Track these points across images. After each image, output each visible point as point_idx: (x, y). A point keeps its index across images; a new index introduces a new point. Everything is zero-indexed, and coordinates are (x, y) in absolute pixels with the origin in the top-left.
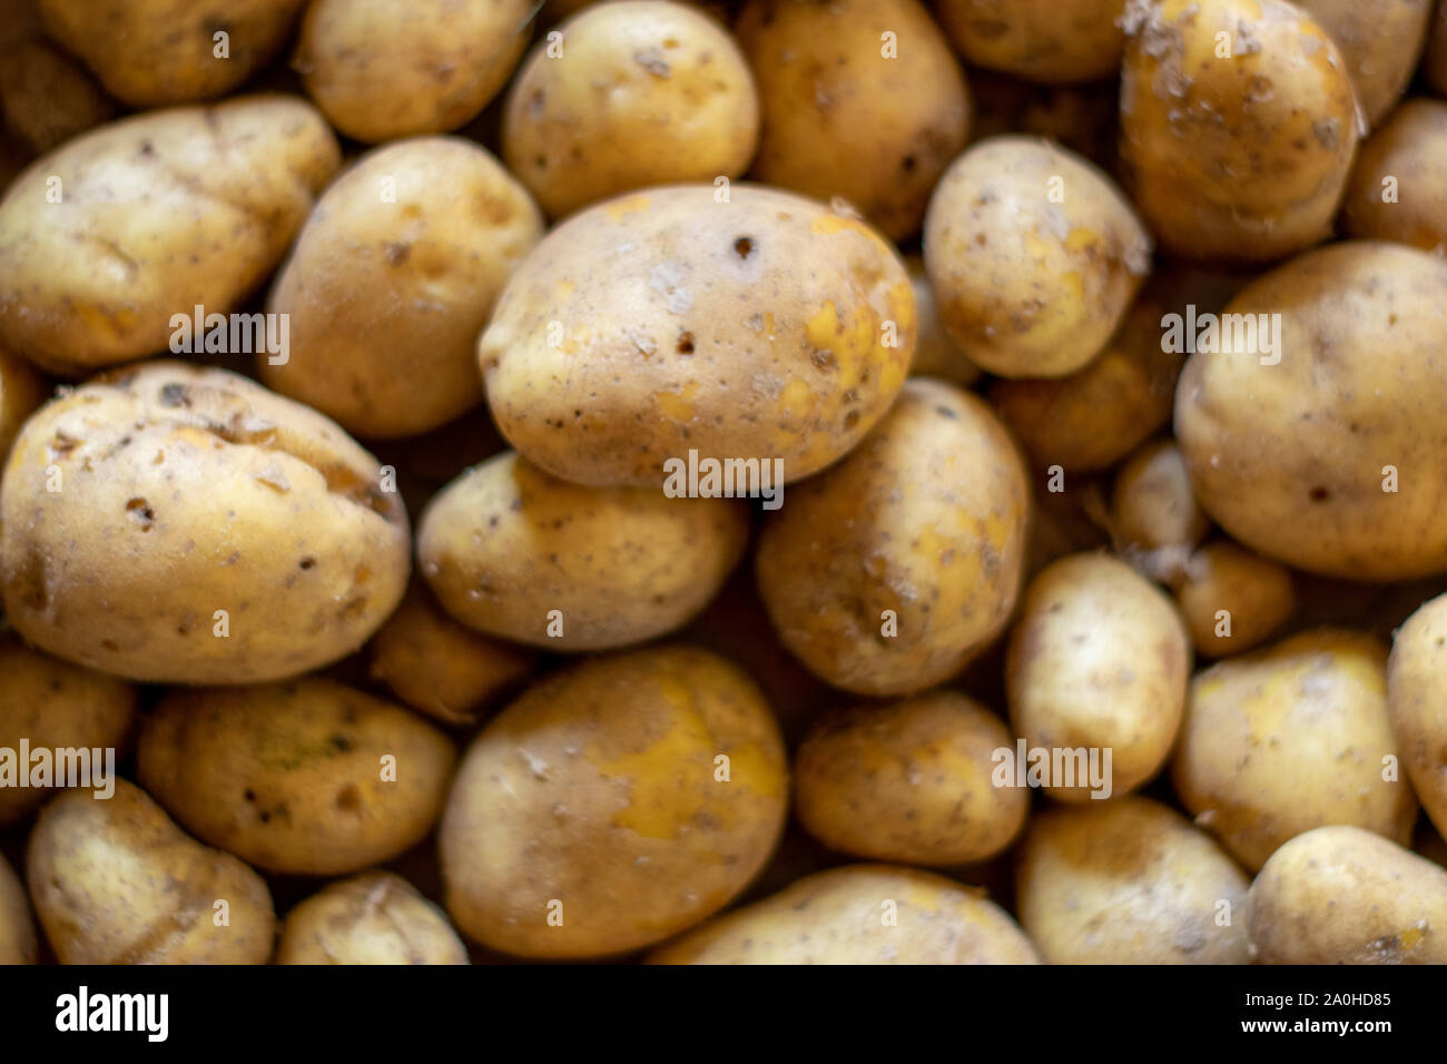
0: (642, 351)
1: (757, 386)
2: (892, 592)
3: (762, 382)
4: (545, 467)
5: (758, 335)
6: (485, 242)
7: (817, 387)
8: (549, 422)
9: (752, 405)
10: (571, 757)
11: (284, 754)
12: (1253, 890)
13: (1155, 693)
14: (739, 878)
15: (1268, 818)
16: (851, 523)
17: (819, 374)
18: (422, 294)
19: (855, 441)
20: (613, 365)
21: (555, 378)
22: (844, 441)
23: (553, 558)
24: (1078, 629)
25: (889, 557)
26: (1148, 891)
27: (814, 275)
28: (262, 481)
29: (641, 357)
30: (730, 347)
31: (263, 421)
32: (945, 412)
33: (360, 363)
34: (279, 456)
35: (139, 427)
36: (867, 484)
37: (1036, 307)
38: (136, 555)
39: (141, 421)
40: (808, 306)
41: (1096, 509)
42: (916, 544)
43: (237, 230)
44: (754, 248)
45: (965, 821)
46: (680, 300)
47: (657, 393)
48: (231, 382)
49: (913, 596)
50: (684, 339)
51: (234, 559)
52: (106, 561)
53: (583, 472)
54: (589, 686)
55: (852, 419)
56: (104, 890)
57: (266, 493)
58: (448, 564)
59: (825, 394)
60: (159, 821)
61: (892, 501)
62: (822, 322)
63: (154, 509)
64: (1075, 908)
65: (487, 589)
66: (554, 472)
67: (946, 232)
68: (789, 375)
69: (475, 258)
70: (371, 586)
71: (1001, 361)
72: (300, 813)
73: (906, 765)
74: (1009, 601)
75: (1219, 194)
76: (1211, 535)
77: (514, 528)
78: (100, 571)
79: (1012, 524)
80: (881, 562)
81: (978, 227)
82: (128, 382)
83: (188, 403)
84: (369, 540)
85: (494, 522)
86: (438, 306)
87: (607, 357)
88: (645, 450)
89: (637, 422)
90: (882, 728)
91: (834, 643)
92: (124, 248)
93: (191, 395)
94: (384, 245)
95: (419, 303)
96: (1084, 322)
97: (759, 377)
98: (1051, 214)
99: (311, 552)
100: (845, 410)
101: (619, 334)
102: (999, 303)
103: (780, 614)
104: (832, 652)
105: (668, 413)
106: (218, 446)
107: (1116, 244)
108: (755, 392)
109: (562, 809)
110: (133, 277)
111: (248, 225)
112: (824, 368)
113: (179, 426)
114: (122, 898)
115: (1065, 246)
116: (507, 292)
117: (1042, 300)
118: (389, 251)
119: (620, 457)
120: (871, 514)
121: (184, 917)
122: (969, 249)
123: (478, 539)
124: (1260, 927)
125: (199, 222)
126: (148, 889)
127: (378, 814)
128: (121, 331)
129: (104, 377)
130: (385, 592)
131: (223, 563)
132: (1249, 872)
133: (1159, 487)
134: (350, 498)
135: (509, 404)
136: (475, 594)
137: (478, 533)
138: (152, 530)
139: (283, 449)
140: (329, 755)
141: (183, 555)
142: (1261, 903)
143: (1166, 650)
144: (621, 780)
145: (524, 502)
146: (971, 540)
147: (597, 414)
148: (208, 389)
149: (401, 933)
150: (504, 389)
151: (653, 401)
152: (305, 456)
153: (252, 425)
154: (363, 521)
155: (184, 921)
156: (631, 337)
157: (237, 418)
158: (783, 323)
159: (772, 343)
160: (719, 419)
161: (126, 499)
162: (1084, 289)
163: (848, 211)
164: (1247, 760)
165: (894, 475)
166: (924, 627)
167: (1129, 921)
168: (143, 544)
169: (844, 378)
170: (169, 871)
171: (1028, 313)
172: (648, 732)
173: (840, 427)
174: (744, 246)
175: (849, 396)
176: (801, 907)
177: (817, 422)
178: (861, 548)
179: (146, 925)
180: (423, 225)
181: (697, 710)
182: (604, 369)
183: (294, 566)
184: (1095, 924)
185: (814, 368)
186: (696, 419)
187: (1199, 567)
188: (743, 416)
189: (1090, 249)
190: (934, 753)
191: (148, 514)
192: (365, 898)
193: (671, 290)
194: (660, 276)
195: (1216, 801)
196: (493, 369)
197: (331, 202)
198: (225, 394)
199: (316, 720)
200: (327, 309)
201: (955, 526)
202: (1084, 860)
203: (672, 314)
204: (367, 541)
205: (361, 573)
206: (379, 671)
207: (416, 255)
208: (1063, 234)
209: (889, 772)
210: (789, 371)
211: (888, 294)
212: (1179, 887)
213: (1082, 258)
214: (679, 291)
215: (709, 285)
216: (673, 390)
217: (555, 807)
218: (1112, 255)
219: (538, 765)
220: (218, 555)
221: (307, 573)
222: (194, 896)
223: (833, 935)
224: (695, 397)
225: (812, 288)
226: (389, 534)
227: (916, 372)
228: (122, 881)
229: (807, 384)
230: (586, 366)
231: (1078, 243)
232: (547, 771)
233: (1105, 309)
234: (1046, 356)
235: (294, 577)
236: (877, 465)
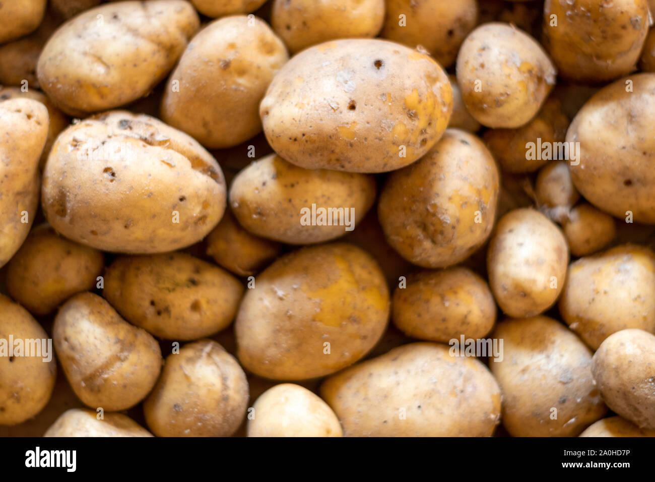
0: (333, 108)
1: (383, 125)
2: (439, 219)
3: (385, 123)
4: (288, 159)
5: (384, 102)
6: (264, 61)
7: (409, 127)
8: (290, 139)
9: (380, 133)
10: (295, 290)
11: (168, 285)
12: (595, 357)
13: (553, 269)
14: (367, 346)
15: (602, 325)
16: (422, 189)
17: (410, 121)
18: (235, 83)
19: (425, 153)
20: (319, 114)
21: (293, 119)
22: (420, 152)
23: (290, 201)
24: (520, 240)
25: (439, 204)
26: (548, 357)
27: (409, 77)
28: (163, 161)
29: (332, 110)
30: (372, 107)
31: (164, 136)
32: (464, 142)
33: (207, 113)
34: (171, 151)
35: (110, 137)
36: (429, 172)
37: (506, 95)
38: (107, 192)
39: (110, 135)
40: (406, 91)
41: (529, 190)
42: (450, 199)
43: (154, 54)
44: (383, 65)
45: (468, 324)
46: (349, 86)
47: (338, 127)
48: (150, 120)
49: (448, 222)
50: (351, 103)
51: (150, 195)
52: (94, 195)
53: (305, 162)
54: (304, 259)
55: (424, 142)
56: (87, 342)
57: (165, 167)
58: (243, 203)
59: (412, 130)
60: (112, 313)
61: (440, 179)
62: (412, 98)
63: (115, 172)
64: (516, 364)
65: (260, 214)
66: (291, 161)
67: (467, 62)
68: (397, 121)
69: (259, 68)
70: (209, 211)
71: (489, 120)
72: (175, 311)
73: (443, 297)
74: (490, 227)
75: (588, 49)
76: (580, 201)
77: (273, 186)
78: (91, 199)
79: (492, 193)
80: (435, 206)
81: (481, 60)
82: (104, 119)
83: (131, 128)
84: (209, 190)
85: (264, 184)
86: (242, 88)
87: (317, 110)
88: (333, 152)
89: (329, 139)
90: (433, 282)
91: (412, 242)
92: (104, 59)
93: (132, 125)
94: (219, 60)
95: (234, 87)
96: (526, 104)
97: (384, 121)
98: (513, 55)
99: (183, 194)
100: (422, 137)
101: (322, 100)
102: (489, 94)
103: (388, 230)
104: (411, 246)
105: (344, 136)
106: (144, 146)
107: (541, 70)
108: (382, 127)
109: (291, 312)
110: (108, 73)
111: (159, 51)
112: (412, 118)
113: (127, 137)
114: (96, 346)
115: (519, 69)
116: (273, 82)
117: (508, 93)
118: (221, 63)
119: (321, 155)
120: (431, 185)
121: (123, 355)
122: (477, 69)
123: (257, 192)
124: (598, 372)
125: (137, 49)
126: (107, 342)
127: (208, 313)
128: (102, 96)
129: (94, 116)
130: (215, 214)
131: (145, 197)
132: (592, 350)
133: (557, 180)
134: (200, 172)
135: (273, 131)
136: (255, 216)
137: (257, 189)
138: (114, 182)
139: (173, 149)
140: (188, 287)
141: (128, 193)
142: (598, 361)
143: (558, 250)
144: (317, 300)
145: (278, 175)
146: (474, 198)
147: (312, 135)
148: (139, 122)
149: (218, 366)
150: (271, 124)
151: (337, 130)
152: (183, 152)
153: (159, 138)
154: (207, 181)
155: (122, 357)
156: (328, 102)
157: (152, 135)
158: (395, 97)
159: (390, 106)
160: (366, 139)
161: (103, 168)
162: (527, 89)
163: (424, 51)
164: (593, 300)
165: (441, 168)
166: (453, 235)
167: (540, 369)
168: (110, 187)
169: (421, 123)
170: (116, 335)
171: (502, 98)
172: (329, 279)
173: (418, 145)
174: (378, 64)
175: (423, 132)
176: (395, 359)
177: (409, 142)
178: (426, 200)
179: (106, 358)
180: (237, 52)
181: (351, 271)
182: (316, 116)
183: (176, 200)
184: (524, 371)
185: (408, 118)
186: (355, 139)
187: (574, 216)
188: (376, 138)
189: (530, 71)
190: (455, 293)
191: (113, 174)
192: (202, 350)
193: (346, 82)
194: (341, 76)
195: (579, 318)
196: (266, 116)
197: (196, 42)
198: (147, 124)
199: (182, 271)
200: (193, 89)
201: (467, 191)
202: (520, 343)
203: (346, 92)
204: (208, 190)
205: (205, 204)
206: (210, 251)
207: (233, 65)
208: (518, 64)
209: (435, 300)
210: (397, 119)
211: (441, 88)
212: (562, 356)
213: (526, 75)
214: (349, 82)
215: (363, 80)
216: (346, 125)
217: (287, 312)
218: (539, 75)
219: (280, 293)
220: (143, 193)
221: (182, 203)
222: (126, 346)
223: (409, 372)
224: (355, 129)
225: (408, 83)
226: (218, 188)
227: (451, 126)
228: (95, 338)
229: (405, 125)
230: (308, 114)
231: (525, 69)
232: (284, 295)
233: (536, 99)
234: (509, 118)
235: (176, 205)
236: (434, 164)
